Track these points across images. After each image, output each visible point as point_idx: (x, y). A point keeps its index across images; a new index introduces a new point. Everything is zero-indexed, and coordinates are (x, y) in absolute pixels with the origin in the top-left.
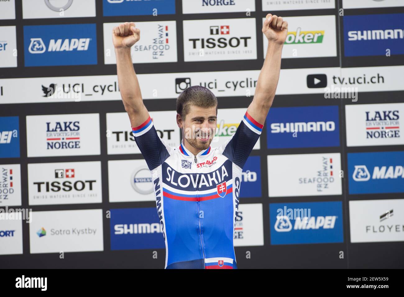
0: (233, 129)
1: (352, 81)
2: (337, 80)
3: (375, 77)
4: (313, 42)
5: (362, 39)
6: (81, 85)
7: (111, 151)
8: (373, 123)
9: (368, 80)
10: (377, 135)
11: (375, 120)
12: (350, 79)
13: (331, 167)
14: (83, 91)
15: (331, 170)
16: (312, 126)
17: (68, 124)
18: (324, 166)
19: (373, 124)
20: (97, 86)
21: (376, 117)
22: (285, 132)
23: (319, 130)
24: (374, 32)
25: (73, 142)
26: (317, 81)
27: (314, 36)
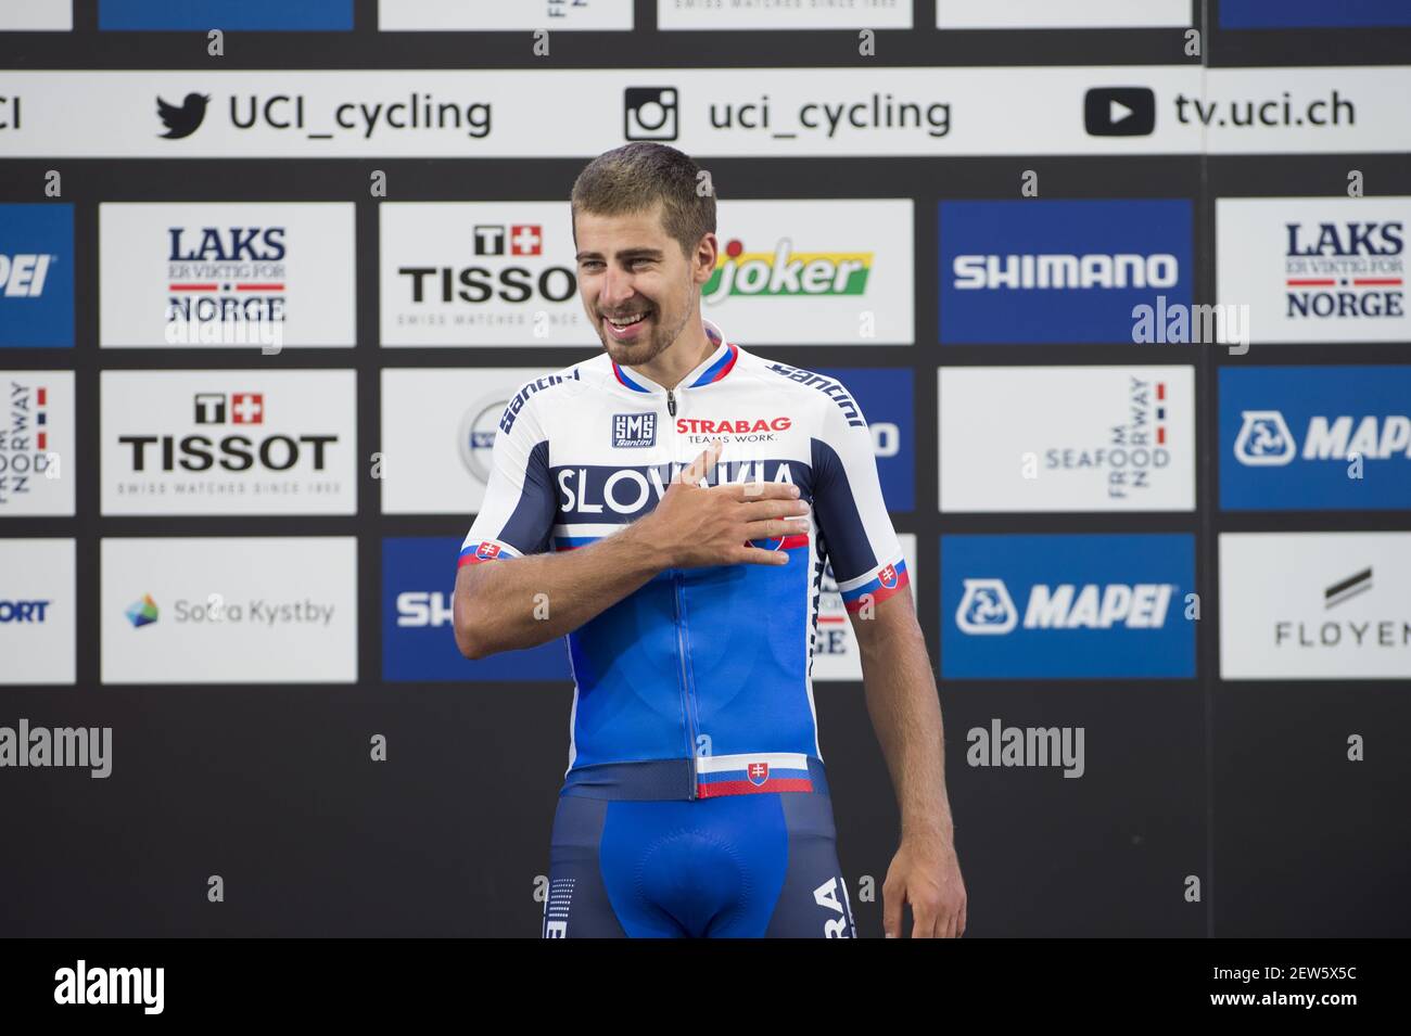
0: (820, 270)
1: (1242, 115)
2: (1190, 111)
3: (1322, 104)
6: (293, 104)
7: (392, 335)
8: (1313, 264)
9: (1299, 111)
10: (1323, 305)
11: (1319, 253)
12: (1234, 107)
13: (1161, 414)
14: (300, 124)
15: (1161, 423)
16: (1097, 268)
17: (244, 237)
18: (1135, 409)
19: (1311, 269)
20: (352, 107)
21: (1322, 243)
22: (1003, 285)
23: (1121, 282)
25: (260, 301)
26: (1119, 112)
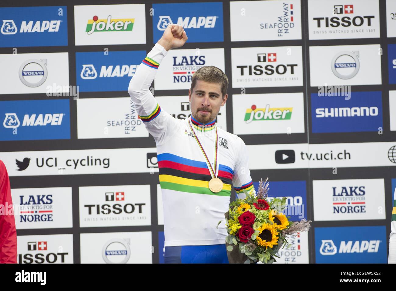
1: (319, 157)
2: (305, 156)
3: (342, 154)
4: (281, 119)
5: (330, 116)
6: (54, 160)
7: (83, 224)
8: (340, 198)
9: (335, 156)
10: (343, 210)
11: (342, 195)
12: (317, 155)
13: (299, 241)
14: (56, 166)
15: (299, 244)
17: (41, 198)
18: (291, 240)
19: (339, 200)
20: (71, 160)
21: (342, 192)
24: (341, 109)
25: (45, 215)
26: (285, 157)
27: (282, 113)
